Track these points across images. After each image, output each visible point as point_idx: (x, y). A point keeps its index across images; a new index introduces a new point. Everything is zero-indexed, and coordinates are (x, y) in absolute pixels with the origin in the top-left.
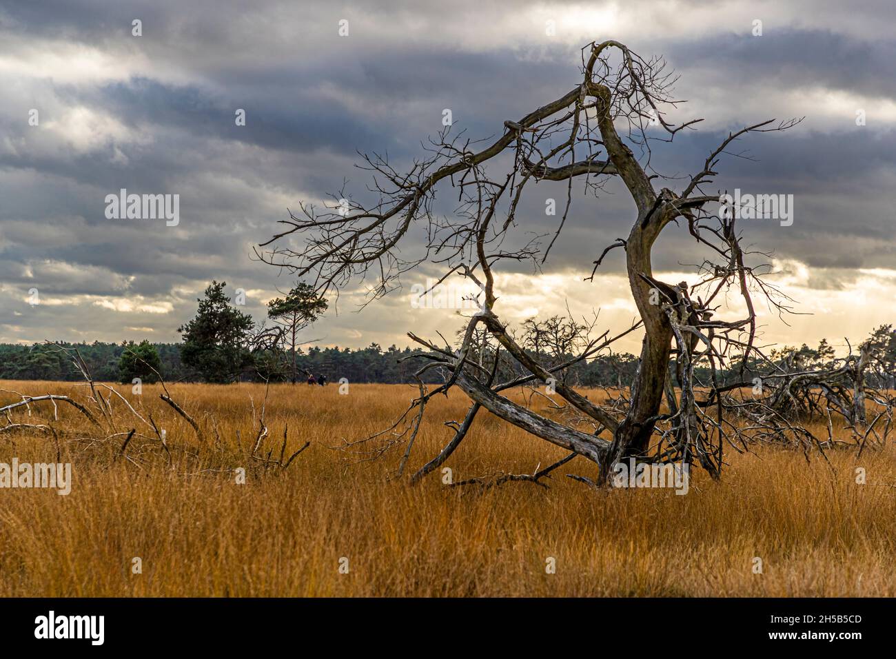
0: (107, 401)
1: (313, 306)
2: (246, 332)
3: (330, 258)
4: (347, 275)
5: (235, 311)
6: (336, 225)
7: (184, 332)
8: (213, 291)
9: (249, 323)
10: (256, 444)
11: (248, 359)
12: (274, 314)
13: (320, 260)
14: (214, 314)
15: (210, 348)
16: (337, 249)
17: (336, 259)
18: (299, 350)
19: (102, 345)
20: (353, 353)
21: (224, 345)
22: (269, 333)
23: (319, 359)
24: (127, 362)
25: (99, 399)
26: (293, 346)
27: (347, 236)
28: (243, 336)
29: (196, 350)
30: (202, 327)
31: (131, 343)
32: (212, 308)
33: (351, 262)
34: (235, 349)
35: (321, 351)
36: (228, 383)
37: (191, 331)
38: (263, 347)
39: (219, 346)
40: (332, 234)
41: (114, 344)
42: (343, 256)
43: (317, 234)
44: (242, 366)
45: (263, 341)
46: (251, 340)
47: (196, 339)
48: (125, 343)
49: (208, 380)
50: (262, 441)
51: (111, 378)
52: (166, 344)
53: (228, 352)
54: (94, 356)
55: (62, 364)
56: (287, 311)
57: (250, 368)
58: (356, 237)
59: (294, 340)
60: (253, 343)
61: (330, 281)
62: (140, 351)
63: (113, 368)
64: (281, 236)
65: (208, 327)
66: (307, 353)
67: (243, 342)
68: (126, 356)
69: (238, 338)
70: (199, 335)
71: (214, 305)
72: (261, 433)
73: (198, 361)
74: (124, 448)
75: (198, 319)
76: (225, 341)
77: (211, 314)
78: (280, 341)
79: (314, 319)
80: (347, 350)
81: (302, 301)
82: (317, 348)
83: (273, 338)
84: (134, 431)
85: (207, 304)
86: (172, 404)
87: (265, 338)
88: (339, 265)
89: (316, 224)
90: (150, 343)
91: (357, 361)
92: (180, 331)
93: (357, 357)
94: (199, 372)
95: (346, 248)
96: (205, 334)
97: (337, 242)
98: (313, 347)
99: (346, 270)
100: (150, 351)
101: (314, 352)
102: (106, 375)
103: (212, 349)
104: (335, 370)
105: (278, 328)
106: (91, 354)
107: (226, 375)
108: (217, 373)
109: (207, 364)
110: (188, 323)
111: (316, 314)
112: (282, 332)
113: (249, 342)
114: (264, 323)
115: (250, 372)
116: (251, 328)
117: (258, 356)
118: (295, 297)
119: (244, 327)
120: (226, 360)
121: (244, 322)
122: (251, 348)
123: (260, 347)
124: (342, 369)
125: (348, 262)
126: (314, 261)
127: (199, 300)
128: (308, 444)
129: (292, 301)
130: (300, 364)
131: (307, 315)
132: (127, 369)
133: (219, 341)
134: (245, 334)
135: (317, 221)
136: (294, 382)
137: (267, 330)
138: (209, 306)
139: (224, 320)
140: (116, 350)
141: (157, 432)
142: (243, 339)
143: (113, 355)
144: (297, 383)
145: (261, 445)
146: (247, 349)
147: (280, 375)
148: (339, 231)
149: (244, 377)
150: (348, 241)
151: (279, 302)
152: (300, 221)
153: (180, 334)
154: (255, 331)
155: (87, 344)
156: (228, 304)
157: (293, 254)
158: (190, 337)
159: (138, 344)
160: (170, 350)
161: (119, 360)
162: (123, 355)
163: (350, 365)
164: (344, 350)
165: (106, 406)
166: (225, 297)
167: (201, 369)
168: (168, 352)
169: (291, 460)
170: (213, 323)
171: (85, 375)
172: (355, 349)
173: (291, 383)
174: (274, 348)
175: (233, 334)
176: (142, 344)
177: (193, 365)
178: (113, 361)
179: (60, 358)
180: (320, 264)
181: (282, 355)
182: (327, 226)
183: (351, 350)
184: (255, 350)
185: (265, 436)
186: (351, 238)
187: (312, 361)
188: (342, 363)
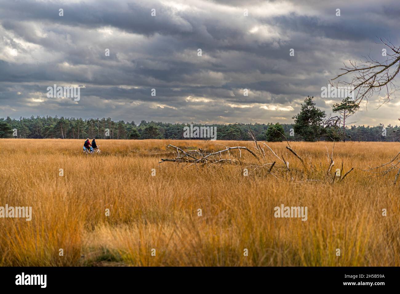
0: (263, 150)
1: (353, 107)
2: (323, 118)
3: (364, 85)
4: (371, 93)
5: (318, 109)
6: (366, 70)
7: (295, 119)
8: (308, 100)
9: (324, 114)
10: (329, 168)
11: (323, 131)
12: (335, 110)
13: (359, 86)
14: (308, 111)
15: (306, 126)
16: (367, 81)
17: (366, 85)
18: (346, 126)
19: (259, 124)
20: (371, 128)
21: (313, 125)
22: (333, 119)
23: (356, 131)
24: (270, 132)
25: (259, 148)
26: (344, 125)
27: (371, 75)
28: (321, 120)
29: (300, 127)
30: (303, 117)
31: (272, 123)
32: (307, 108)
33: (373, 86)
34: (318, 126)
35: (357, 127)
36: (315, 141)
37: (298, 118)
38: (330, 125)
39: (310, 125)
40: (365, 74)
41: (264, 124)
42: (370, 84)
43: (358, 74)
44: (321, 134)
45: (330, 123)
46: (325, 122)
47: (300, 122)
48: (269, 124)
49: (306, 140)
50: (332, 167)
51: (263, 139)
52: (287, 124)
53: (315, 128)
54: (255, 130)
55: (241, 133)
56: (341, 109)
57: (325, 135)
58: (375, 75)
59: (344, 122)
60: (326, 124)
61: (363, 95)
62: (275, 127)
63: (263, 135)
64: (341, 75)
65: (306, 116)
66: (350, 128)
67: (321, 123)
68: (269, 129)
69: (319, 121)
70: (301, 120)
71: (308, 107)
72: (331, 164)
73: (301, 132)
74: (270, 170)
75: (301, 113)
76: (313, 123)
77: (307, 111)
78: (338, 123)
79: (353, 113)
80: (368, 127)
81: (348, 104)
82: (354, 126)
83: (335, 121)
84: (275, 162)
85: (305, 106)
86: (291, 150)
87: (331, 121)
88: (368, 88)
89: (357, 70)
90: (280, 124)
91: (373, 132)
92: (293, 118)
93: (373, 130)
94: (302, 137)
95: (371, 80)
96: (304, 120)
97: (367, 78)
98: (353, 125)
99: (371, 90)
100: (280, 127)
101: (353, 128)
102: (260, 138)
103: (307, 126)
104: (363, 135)
105: (337, 117)
106: (254, 129)
107: (314, 138)
108: (310, 137)
109: (305, 133)
110: (297, 115)
111: (354, 111)
112: (339, 119)
113: (324, 123)
114: (331, 115)
115: (325, 137)
116: (325, 117)
117: (328, 129)
118: (345, 103)
119: (322, 116)
120: (313, 132)
121: (321, 115)
122: (325, 126)
123: (329, 125)
124: (366, 136)
125: (372, 87)
126: (356, 86)
127: (302, 104)
128: (353, 169)
129: (343, 105)
130: (347, 133)
131: (350, 111)
132: (270, 135)
133: (310, 123)
134: (322, 120)
135: (358, 69)
136: (344, 141)
137: (332, 118)
138: (306, 107)
139: (313, 113)
140: (265, 127)
141: (285, 163)
142: (321, 122)
143: (263, 129)
144: (346, 142)
145: (331, 169)
146: (323, 127)
147: (338, 138)
148: (368, 73)
149: (322, 139)
150: (372, 77)
151: (337, 105)
152: (349, 68)
153: (293, 120)
154: (327, 118)
155: (252, 124)
156: (314, 106)
157: (346, 84)
158: (298, 121)
159: (275, 124)
160: (289, 127)
161: (266, 132)
162: (268, 129)
163: (369, 133)
164: (367, 127)
165: (262, 151)
166: (313, 103)
167: (303, 136)
168: (288, 128)
169: (345, 175)
170: (308, 115)
171: (253, 138)
172: (371, 126)
173: (343, 142)
174: (335, 126)
175: (317, 120)
176: (277, 124)
177: (299, 134)
178: (264, 132)
179: (240, 130)
180: (359, 88)
181: (339, 129)
182: (363, 71)
183: (370, 127)
184: (327, 127)
185: (333, 165)
186: (373, 76)
187: (352, 132)
188: (366, 133)
